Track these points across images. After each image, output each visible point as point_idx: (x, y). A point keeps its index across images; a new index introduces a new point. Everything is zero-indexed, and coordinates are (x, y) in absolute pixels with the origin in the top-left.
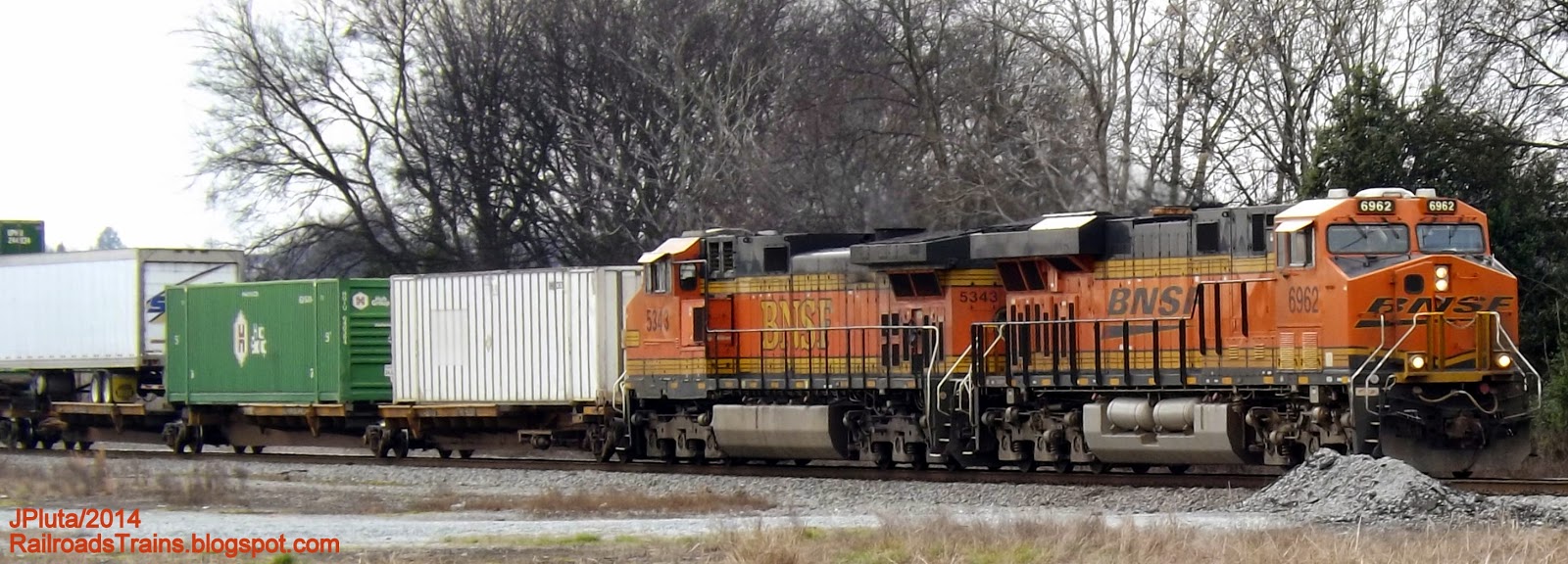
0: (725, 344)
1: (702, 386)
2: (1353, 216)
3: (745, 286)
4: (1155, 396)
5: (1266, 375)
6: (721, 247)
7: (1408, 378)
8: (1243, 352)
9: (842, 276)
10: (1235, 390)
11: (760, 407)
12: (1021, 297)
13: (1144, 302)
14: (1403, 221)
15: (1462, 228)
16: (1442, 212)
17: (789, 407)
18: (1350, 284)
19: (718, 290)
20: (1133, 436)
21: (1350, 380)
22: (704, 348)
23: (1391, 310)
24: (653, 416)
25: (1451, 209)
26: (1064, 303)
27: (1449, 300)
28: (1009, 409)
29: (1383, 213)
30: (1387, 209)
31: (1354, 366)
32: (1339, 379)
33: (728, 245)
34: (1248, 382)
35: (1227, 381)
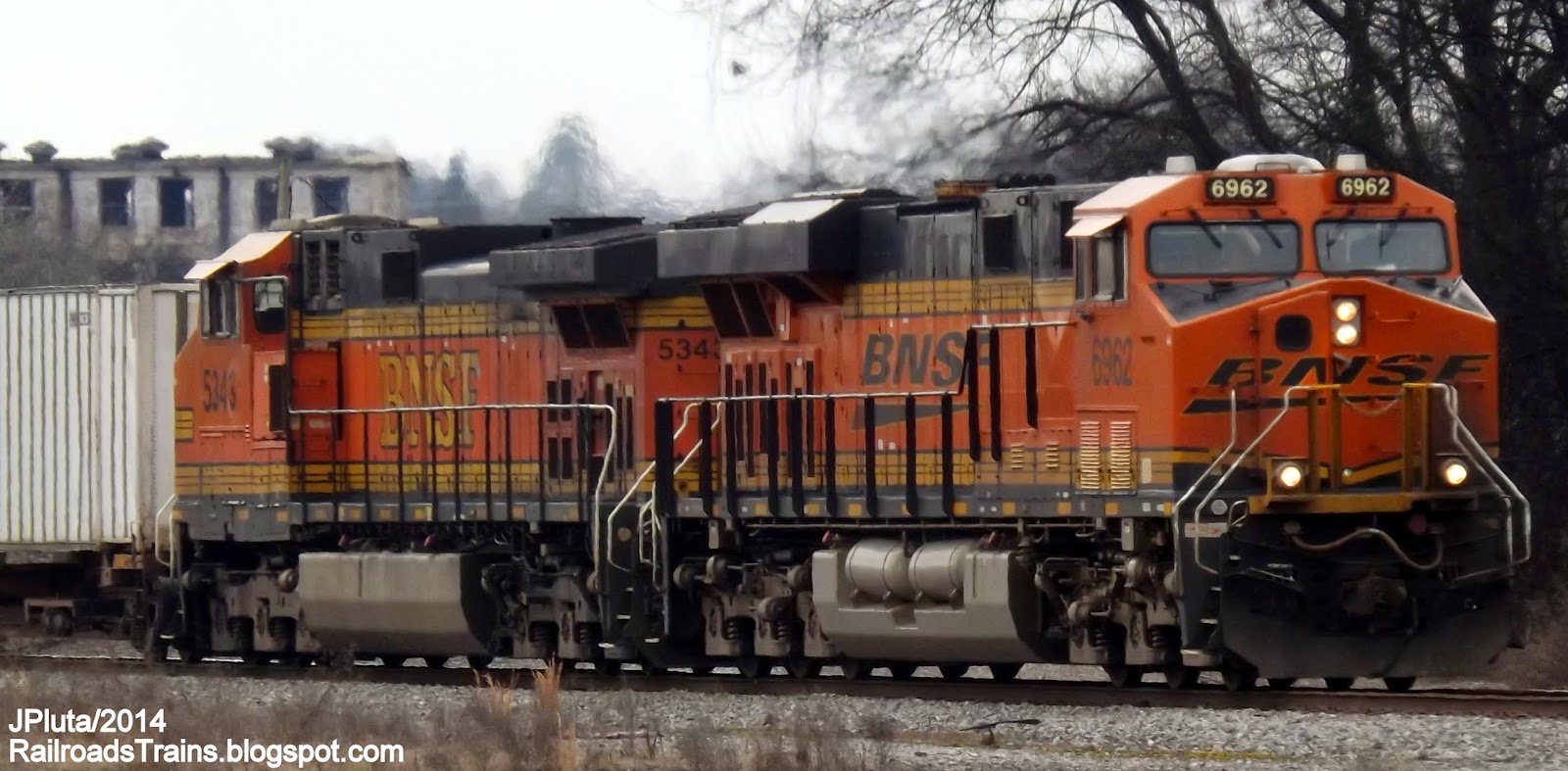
0: (318, 434)
1: (282, 517)
2: (1197, 206)
3: (359, 325)
4: (914, 534)
5: (1062, 499)
6: (323, 248)
7: (1272, 505)
8: (1029, 457)
9: (491, 308)
10: (1020, 526)
11: (366, 556)
12: (740, 350)
13: (912, 362)
14: (1289, 216)
15: (1403, 228)
16: (1365, 199)
17: (409, 556)
18: (1180, 334)
19: (318, 333)
20: (881, 610)
21: (1174, 509)
22: (283, 444)
23: (1251, 382)
24: (222, 574)
25: (1383, 192)
26: (799, 362)
27: (1359, 363)
28: (712, 559)
29: (1253, 201)
30: (1260, 193)
31: (1180, 485)
32: (1161, 508)
33: (333, 245)
34: (1037, 511)
35: (1009, 509)
